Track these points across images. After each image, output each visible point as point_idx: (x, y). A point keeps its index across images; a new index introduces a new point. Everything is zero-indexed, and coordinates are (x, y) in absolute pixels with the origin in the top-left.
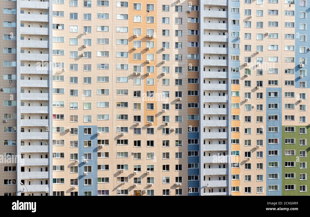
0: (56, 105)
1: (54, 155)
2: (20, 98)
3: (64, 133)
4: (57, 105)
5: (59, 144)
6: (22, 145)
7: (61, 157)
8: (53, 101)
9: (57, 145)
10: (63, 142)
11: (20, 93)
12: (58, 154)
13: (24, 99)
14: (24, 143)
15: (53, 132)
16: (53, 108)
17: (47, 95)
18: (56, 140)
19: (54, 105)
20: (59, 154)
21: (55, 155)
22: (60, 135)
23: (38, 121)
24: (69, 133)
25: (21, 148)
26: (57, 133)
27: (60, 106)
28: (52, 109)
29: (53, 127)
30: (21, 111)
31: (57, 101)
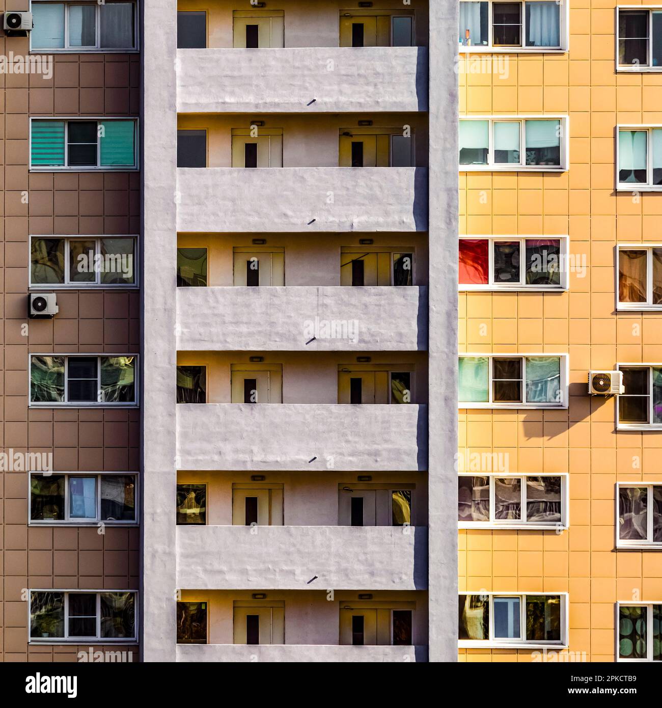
0: (491, 156)
1: (469, 612)
2: (173, 96)
3: (563, 416)
4: (502, 156)
5: (518, 516)
6: (182, 519)
7: (531, 636)
8: (461, 116)
9: (493, 523)
10: (551, 498)
11: (171, 55)
12: (501, 607)
13: (204, 100)
14: (201, 500)
15: (461, 405)
16: (461, 180)
17: (413, 68)
18: (484, 481)
19: (468, 155)
20: (517, 606)
21: (479, 612)
22: (529, 434)
23: (328, 301)
24: (608, 409)
25: (178, 550)
26: (497, 417)
27: (522, 166)
28: (452, 192)
29: (461, 354)
30: (178, 209)
31: (495, 123)
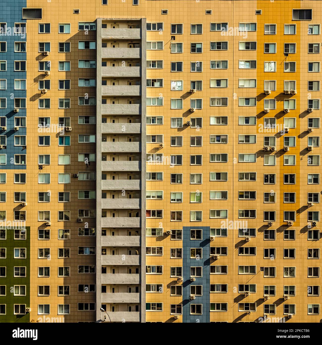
0: (151, 197)
1: (148, 269)
2: (101, 187)
3: (163, 238)
4: (153, 197)
5: (155, 253)
6: (102, 254)
7: (157, 272)
8: (146, 191)
9: (151, 254)
10: (161, 250)
11: (101, 181)
12: (153, 267)
13: (106, 188)
14: (105, 251)
15: (146, 236)
16: (147, 201)
17: (139, 183)
18: (150, 248)
19: (148, 197)
20: (155, 268)
21: (149, 269)
22: (157, 241)
23: (126, 220)
24: (169, 236)
25: (102, 259)
26: (152, 238)
27: (156, 198)
28: (145, 203)
29: (146, 228)
30: (102, 205)
31: (152, 192)
